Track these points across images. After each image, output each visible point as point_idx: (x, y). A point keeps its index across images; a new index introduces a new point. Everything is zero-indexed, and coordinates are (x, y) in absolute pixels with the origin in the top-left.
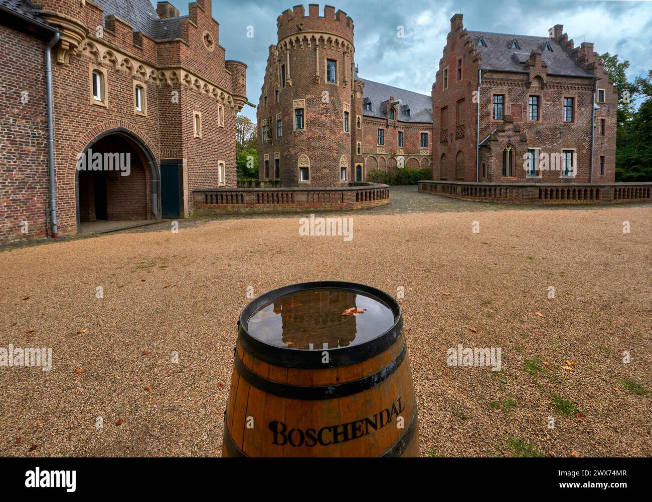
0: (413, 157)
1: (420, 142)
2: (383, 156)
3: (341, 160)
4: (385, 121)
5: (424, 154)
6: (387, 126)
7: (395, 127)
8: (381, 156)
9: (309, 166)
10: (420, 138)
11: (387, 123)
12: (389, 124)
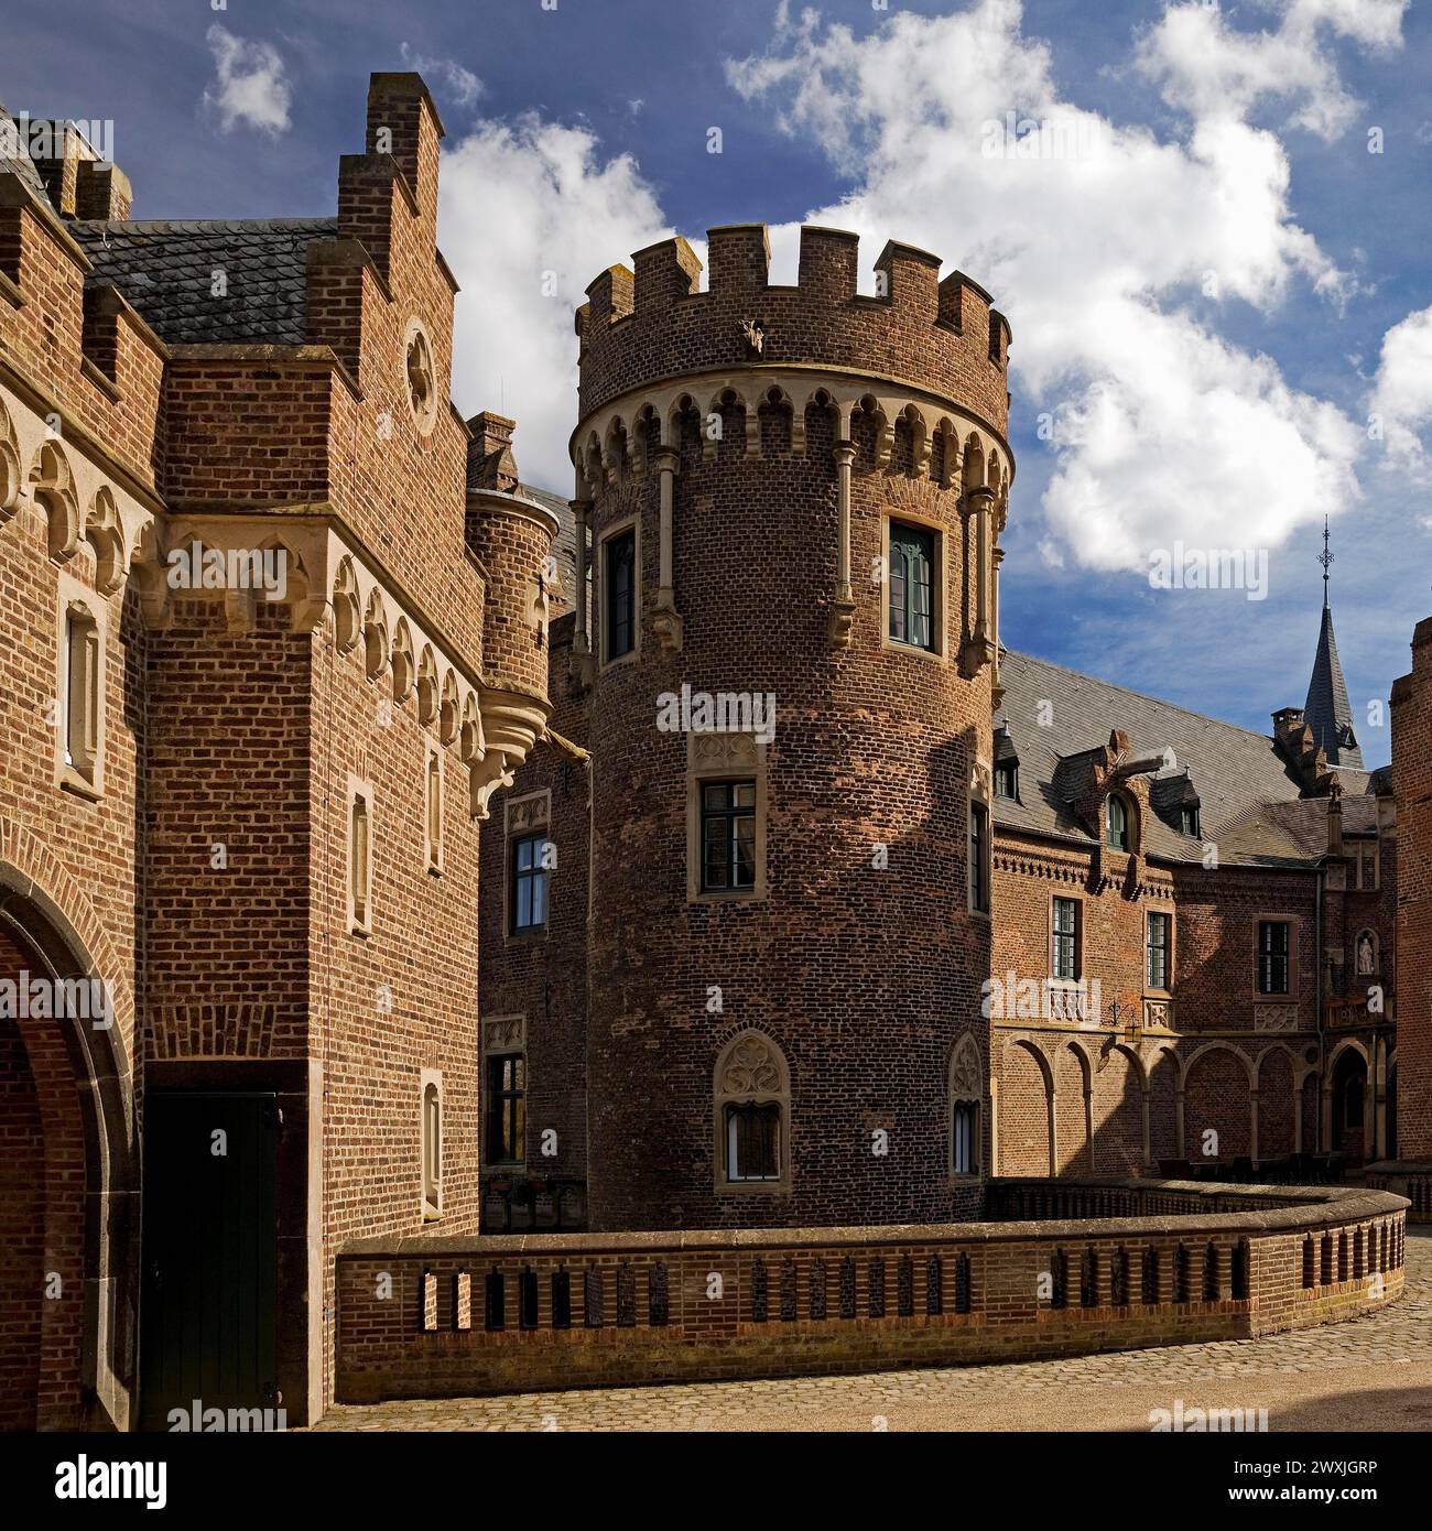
0: (1223, 1044)
1: (1255, 969)
2: (1078, 1039)
3: (954, 1066)
4: (1086, 858)
5: (1276, 1029)
6: (1095, 884)
7: (1130, 890)
8: (1070, 1038)
9: (785, 1096)
10: (1255, 947)
11: (1095, 867)
12: (1105, 872)
